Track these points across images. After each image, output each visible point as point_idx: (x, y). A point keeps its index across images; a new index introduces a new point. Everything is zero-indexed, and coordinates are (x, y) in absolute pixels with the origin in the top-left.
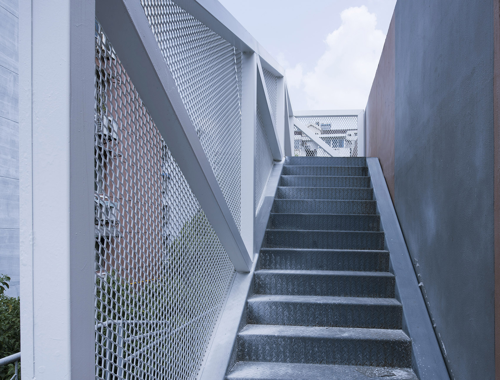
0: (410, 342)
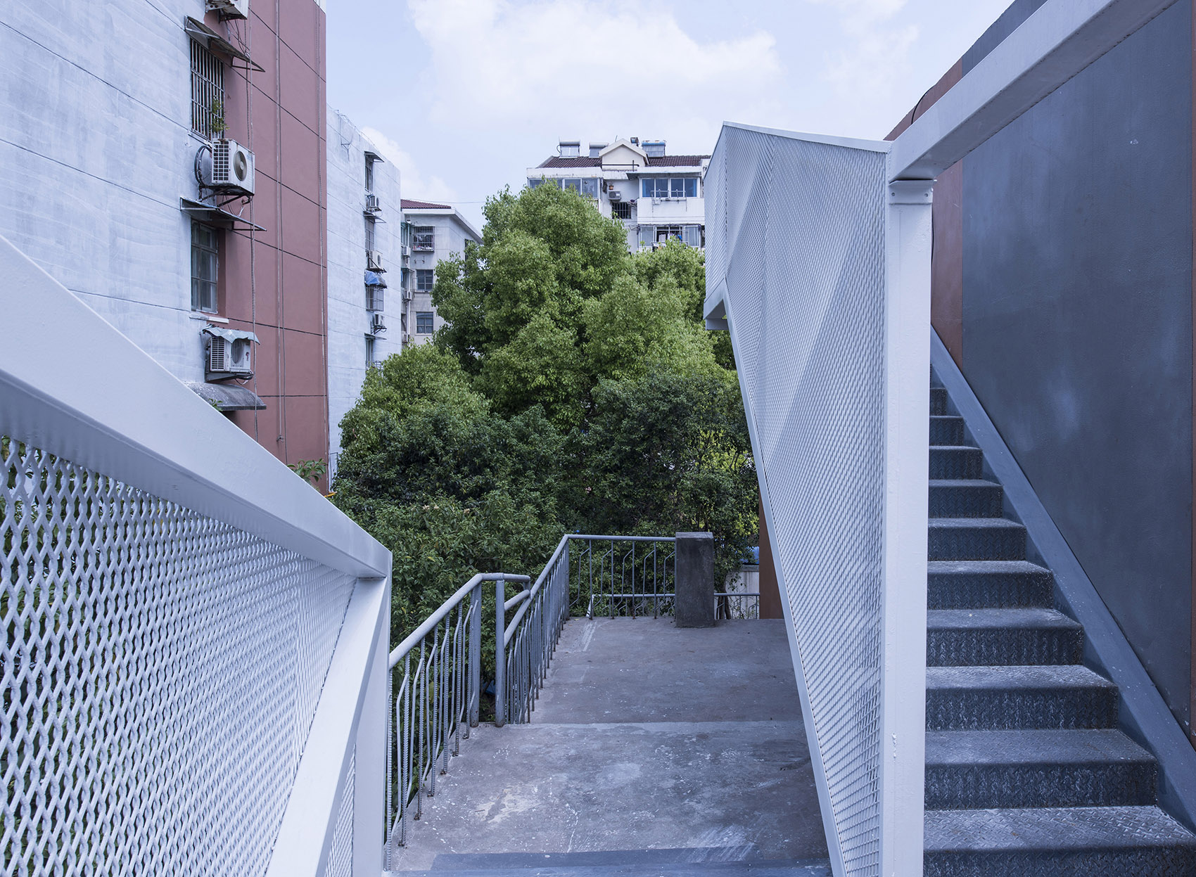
0: (1051, 574)
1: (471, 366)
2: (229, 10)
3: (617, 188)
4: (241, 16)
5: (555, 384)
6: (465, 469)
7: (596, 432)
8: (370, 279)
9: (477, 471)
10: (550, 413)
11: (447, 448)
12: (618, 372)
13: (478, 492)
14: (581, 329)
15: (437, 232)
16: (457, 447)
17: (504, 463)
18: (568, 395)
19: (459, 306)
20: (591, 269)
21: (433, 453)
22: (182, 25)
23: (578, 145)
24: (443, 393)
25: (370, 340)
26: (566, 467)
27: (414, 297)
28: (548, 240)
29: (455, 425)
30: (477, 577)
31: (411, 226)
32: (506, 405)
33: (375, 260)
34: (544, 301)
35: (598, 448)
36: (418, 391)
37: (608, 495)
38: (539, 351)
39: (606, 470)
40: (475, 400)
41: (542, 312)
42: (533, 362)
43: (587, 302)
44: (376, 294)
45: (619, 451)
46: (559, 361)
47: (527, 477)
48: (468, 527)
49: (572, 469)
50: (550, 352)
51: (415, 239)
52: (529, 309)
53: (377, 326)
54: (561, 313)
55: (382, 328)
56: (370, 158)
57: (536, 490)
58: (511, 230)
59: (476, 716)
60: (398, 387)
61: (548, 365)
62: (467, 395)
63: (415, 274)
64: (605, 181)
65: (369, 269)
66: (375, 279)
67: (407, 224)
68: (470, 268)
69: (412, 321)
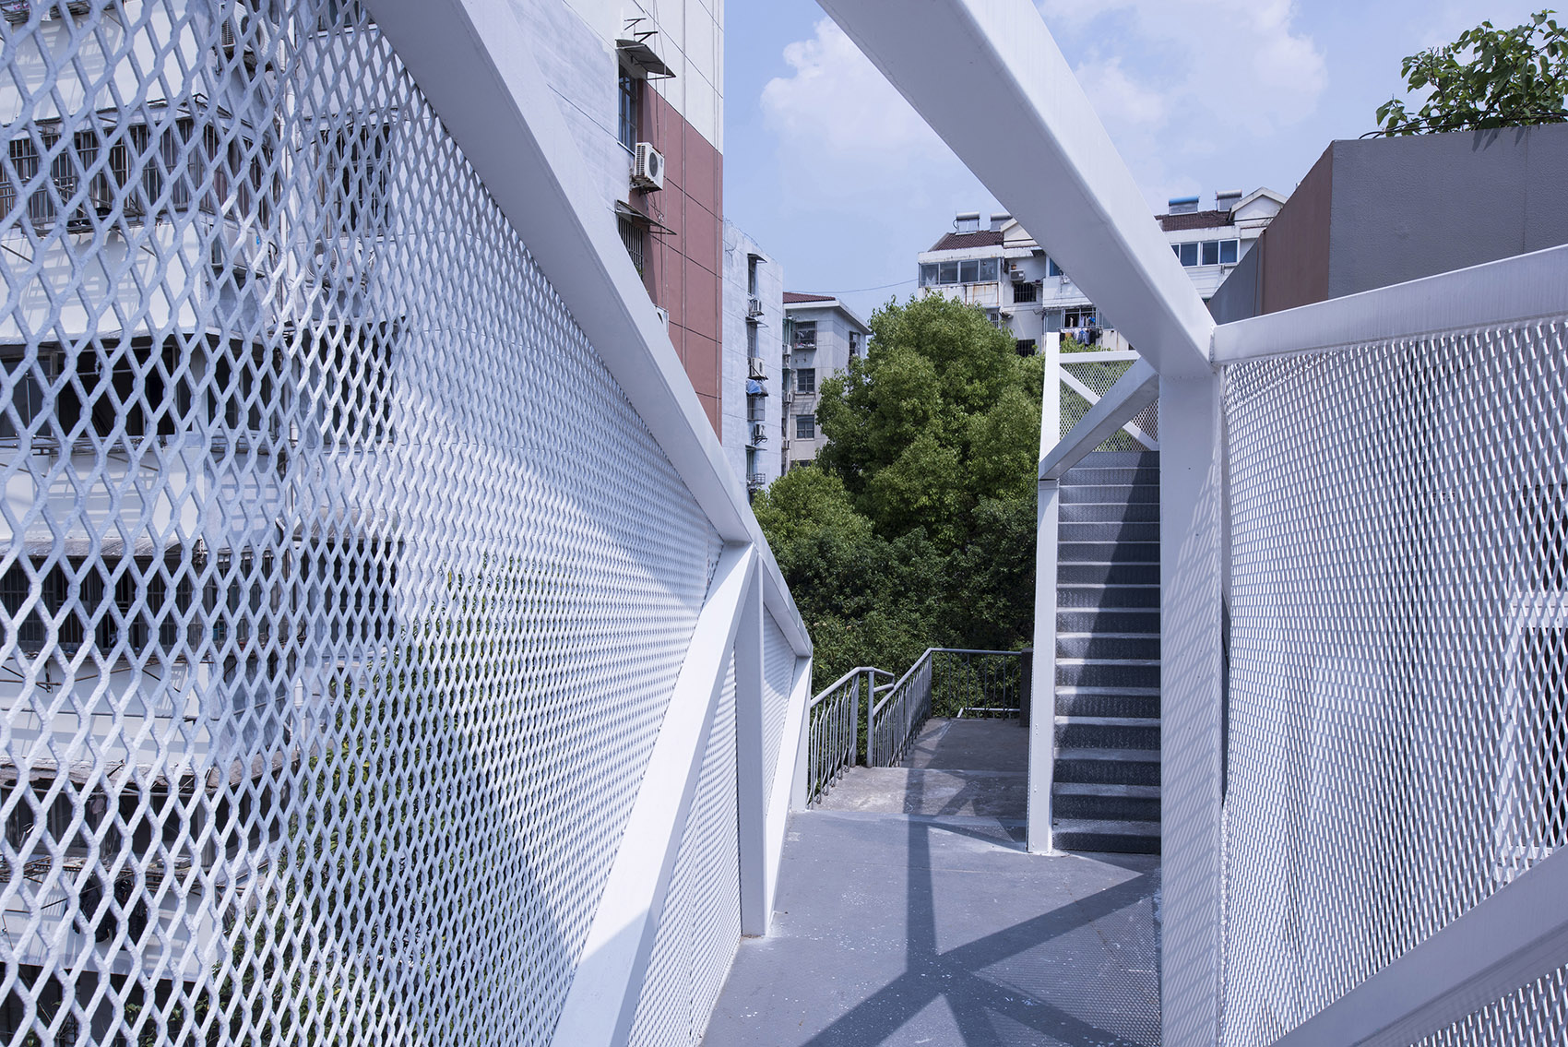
1: (854, 485)
2: (648, 185)
3: (1020, 268)
4: (658, 189)
5: (937, 504)
6: (848, 590)
7: (974, 554)
8: (752, 388)
9: (858, 591)
10: (932, 533)
11: (831, 570)
12: (1002, 491)
13: (859, 613)
14: (966, 446)
15: (819, 327)
16: (840, 569)
17: (884, 584)
18: (951, 514)
19: (843, 424)
20: (977, 382)
21: (817, 575)
22: (613, 209)
23: (977, 218)
24: (828, 516)
25: (751, 453)
26: (946, 589)
27: (794, 399)
28: (932, 357)
29: (839, 548)
30: (857, 669)
31: (792, 322)
32: (888, 524)
33: (757, 367)
34: (928, 419)
35: (977, 570)
36: (803, 512)
37: (986, 615)
38: (922, 472)
39: (984, 591)
40: (858, 521)
41: (926, 432)
42: (916, 483)
43: (973, 418)
44: (758, 403)
45: (998, 573)
46: (942, 480)
47: (908, 597)
48: (849, 640)
49: (951, 591)
50: (934, 472)
51: (797, 336)
52: (913, 429)
53: (757, 436)
54: (945, 430)
55: (763, 438)
56: (753, 260)
57: (916, 611)
58: (896, 347)
59: (854, 761)
60: (784, 509)
61: (930, 485)
62: (851, 516)
63: (795, 376)
64: (1007, 261)
65: (751, 377)
66: (757, 388)
67: (788, 321)
68: (854, 381)
69: (792, 425)
